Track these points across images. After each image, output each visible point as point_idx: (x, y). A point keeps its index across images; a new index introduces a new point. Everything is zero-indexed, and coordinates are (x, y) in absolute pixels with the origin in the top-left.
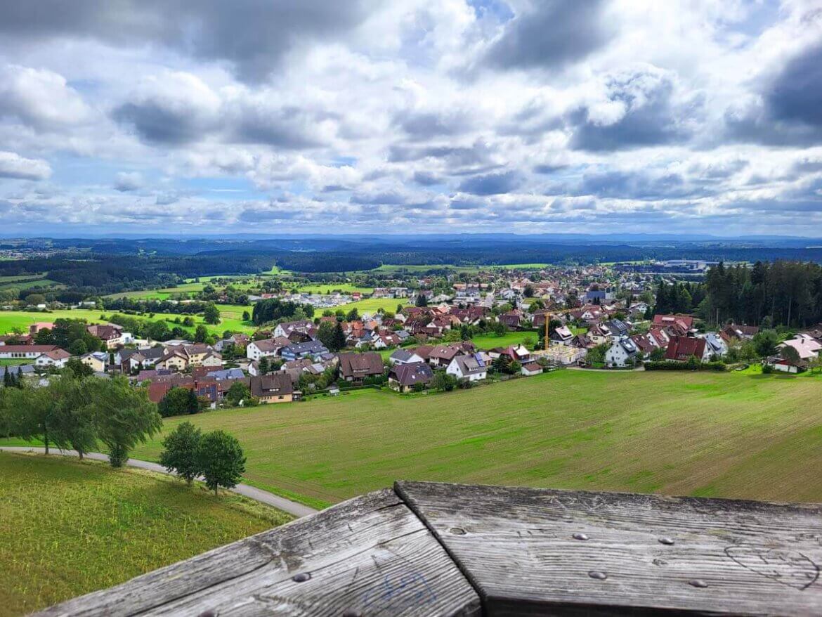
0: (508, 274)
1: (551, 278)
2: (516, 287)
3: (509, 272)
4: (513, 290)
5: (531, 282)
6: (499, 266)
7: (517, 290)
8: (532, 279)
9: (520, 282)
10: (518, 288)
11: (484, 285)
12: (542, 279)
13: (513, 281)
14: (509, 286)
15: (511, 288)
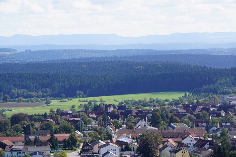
0: (108, 114)
1: (190, 119)
2: (124, 139)
3: (111, 110)
4: (119, 143)
5: (151, 128)
6: (90, 99)
7: (126, 143)
8: (154, 122)
9: (130, 128)
10: (128, 141)
11: (62, 137)
12: (172, 120)
13: (117, 126)
14: (110, 137)
15: (114, 140)
